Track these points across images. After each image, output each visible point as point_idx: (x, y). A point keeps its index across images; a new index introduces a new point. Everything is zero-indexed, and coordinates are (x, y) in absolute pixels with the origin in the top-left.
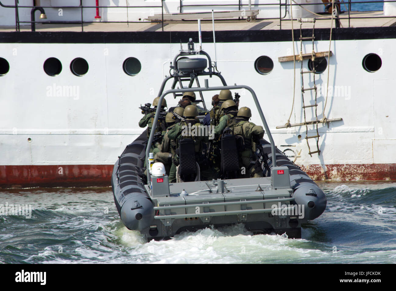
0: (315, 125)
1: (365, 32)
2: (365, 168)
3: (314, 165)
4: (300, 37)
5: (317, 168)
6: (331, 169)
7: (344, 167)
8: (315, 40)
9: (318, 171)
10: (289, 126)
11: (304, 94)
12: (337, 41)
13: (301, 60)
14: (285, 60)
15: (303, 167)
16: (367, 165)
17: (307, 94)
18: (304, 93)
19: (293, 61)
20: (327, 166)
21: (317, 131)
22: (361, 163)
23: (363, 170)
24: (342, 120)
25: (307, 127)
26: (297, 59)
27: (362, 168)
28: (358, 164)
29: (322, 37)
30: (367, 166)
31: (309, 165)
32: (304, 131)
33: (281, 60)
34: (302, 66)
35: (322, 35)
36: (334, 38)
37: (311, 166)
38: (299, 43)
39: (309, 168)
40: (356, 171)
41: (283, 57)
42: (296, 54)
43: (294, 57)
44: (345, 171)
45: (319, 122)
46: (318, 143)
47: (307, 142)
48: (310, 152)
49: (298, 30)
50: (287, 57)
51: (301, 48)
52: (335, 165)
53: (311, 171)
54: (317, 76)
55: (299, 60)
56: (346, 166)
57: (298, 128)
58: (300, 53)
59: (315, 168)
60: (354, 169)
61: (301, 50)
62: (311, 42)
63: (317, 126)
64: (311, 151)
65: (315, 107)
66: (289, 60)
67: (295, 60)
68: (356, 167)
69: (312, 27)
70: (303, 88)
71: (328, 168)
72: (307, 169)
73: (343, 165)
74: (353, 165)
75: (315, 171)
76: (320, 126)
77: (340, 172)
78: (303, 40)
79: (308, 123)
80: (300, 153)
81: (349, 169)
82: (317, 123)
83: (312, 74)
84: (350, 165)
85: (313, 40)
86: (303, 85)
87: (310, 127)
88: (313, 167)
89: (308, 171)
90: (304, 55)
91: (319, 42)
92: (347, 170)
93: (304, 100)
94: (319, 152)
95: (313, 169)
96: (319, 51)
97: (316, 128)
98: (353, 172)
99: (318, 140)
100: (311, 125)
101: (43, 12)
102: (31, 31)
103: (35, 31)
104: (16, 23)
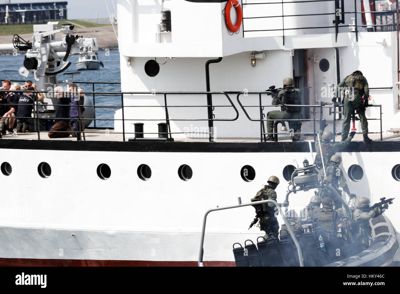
101: (284, 125)
102: (274, 141)
103: (277, 141)
104: (262, 134)
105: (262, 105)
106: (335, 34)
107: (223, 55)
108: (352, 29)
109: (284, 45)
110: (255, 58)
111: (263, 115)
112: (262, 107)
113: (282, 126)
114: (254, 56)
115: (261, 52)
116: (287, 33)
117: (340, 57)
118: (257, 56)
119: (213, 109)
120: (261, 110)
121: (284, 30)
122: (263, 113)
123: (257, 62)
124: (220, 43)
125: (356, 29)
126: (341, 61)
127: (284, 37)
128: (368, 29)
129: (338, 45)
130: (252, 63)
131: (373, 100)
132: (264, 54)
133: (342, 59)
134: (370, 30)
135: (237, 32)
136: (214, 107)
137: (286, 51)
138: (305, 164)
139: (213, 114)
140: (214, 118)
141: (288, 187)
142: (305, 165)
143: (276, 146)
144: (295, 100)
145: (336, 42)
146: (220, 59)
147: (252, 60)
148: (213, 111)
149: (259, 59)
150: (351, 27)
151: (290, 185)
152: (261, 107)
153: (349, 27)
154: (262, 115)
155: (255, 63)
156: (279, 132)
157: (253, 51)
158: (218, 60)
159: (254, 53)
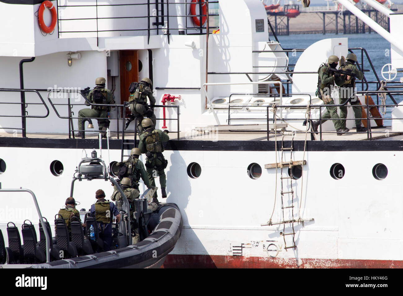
0: (292, 223)
1: (332, 145)
2: (331, 263)
3: (292, 258)
4: (281, 148)
5: (294, 261)
6: (305, 262)
7: (315, 261)
8: (293, 150)
9: (295, 263)
10: (270, 224)
11: (283, 197)
12: (309, 152)
13: (281, 167)
14: (269, 166)
15: (283, 259)
16: (333, 259)
17: (285, 196)
18: (283, 195)
19: (275, 168)
20: (302, 259)
21: (293, 229)
22: (328, 258)
23: (330, 264)
24: (313, 219)
25: (284, 225)
26: (278, 166)
27: (329, 262)
28: (325, 259)
29: (299, 148)
30: (333, 261)
31: (288, 259)
32: (281, 229)
33: (267, 167)
34: (282, 172)
35: (299, 146)
36: (308, 149)
37: (290, 259)
38: (280, 152)
39: (288, 261)
40: (324, 265)
41: (268, 165)
42: (278, 162)
43: (276, 165)
44: (316, 264)
45: (295, 221)
46: (294, 239)
47: (284, 238)
48: (285, 247)
49: (281, 141)
50: (271, 164)
51: (282, 157)
52: (308, 259)
53: (290, 263)
54: (294, 181)
55: (280, 167)
56: (317, 260)
57: (277, 226)
58: (281, 162)
59: (293, 261)
60: (323, 263)
61: (282, 159)
62: (290, 152)
63: (293, 224)
64: (287, 247)
65: (292, 208)
66: (272, 167)
67: (277, 167)
68: (325, 261)
69: (291, 140)
70: (282, 192)
71: (303, 261)
72: (286, 262)
73: (314, 259)
74: (322, 259)
75: (293, 264)
76: (295, 224)
77: (312, 265)
78: (284, 150)
79: (285, 222)
80: (281, 247)
81: (319, 263)
82: (293, 221)
83: (290, 180)
84: (319, 260)
85: (291, 151)
86: (282, 189)
87: (287, 225)
88: (291, 260)
89: (287, 264)
90: (283, 163)
91: (296, 152)
92: (317, 264)
93: (283, 202)
94: (295, 247)
95: (291, 262)
96: (296, 160)
97: (292, 226)
98: (322, 265)
99: (294, 237)
100: (288, 224)
101: (91, 123)
102: (81, 138)
103: (84, 138)
104: (70, 131)
105: (71, 103)
106: (148, 36)
107: (35, 55)
108: (165, 32)
109: (98, 46)
110: (71, 58)
111: (72, 113)
112: (71, 106)
113: (89, 124)
114: (70, 56)
115: (77, 52)
116: (101, 35)
117: (153, 59)
118: (73, 56)
119: (26, 106)
120: (70, 108)
121: (98, 32)
122: (72, 111)
123: (73, 62)
124: (33, 44)
125: (168, 31)
126: (154, 62)
127: (98, 38)
128: (179, 32)
129: (150, 47)
130: (69, 63)
131: (183, 99)
132: (80, 54)
133: (154, 60)
134: (182, 33)
135: (51, 33)
136: (27, 104)
137: (100, 52)
138: (93, 154)
139: (26, 111)
140: (27, 114)
141: (75, 174)
142: (93, 156)
143: (83, 142)
144: (103, 99)
145: (148, 44)
146: (33, 59)
147: (69, 60)
148: (26, 108)
149: (75, 59)
150: (164, 30)
151: (76, 172)
152: (69, 105)
153: (162, 30)
154: (70, 113)
155: (71, 63)
156: (86, 129)
157: (70, 52)
158: (31, 60)
159: (70, 53)
